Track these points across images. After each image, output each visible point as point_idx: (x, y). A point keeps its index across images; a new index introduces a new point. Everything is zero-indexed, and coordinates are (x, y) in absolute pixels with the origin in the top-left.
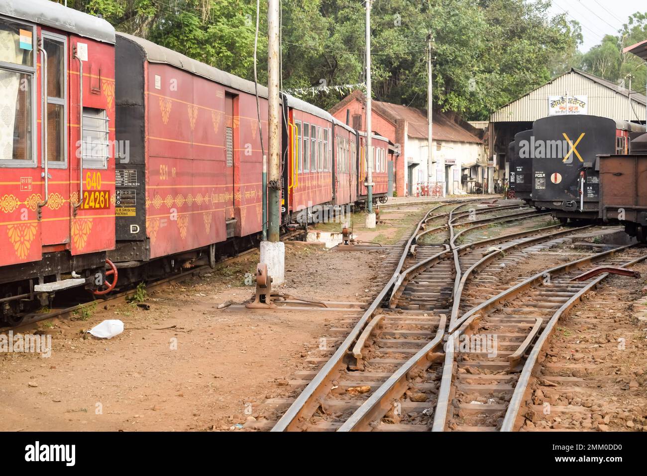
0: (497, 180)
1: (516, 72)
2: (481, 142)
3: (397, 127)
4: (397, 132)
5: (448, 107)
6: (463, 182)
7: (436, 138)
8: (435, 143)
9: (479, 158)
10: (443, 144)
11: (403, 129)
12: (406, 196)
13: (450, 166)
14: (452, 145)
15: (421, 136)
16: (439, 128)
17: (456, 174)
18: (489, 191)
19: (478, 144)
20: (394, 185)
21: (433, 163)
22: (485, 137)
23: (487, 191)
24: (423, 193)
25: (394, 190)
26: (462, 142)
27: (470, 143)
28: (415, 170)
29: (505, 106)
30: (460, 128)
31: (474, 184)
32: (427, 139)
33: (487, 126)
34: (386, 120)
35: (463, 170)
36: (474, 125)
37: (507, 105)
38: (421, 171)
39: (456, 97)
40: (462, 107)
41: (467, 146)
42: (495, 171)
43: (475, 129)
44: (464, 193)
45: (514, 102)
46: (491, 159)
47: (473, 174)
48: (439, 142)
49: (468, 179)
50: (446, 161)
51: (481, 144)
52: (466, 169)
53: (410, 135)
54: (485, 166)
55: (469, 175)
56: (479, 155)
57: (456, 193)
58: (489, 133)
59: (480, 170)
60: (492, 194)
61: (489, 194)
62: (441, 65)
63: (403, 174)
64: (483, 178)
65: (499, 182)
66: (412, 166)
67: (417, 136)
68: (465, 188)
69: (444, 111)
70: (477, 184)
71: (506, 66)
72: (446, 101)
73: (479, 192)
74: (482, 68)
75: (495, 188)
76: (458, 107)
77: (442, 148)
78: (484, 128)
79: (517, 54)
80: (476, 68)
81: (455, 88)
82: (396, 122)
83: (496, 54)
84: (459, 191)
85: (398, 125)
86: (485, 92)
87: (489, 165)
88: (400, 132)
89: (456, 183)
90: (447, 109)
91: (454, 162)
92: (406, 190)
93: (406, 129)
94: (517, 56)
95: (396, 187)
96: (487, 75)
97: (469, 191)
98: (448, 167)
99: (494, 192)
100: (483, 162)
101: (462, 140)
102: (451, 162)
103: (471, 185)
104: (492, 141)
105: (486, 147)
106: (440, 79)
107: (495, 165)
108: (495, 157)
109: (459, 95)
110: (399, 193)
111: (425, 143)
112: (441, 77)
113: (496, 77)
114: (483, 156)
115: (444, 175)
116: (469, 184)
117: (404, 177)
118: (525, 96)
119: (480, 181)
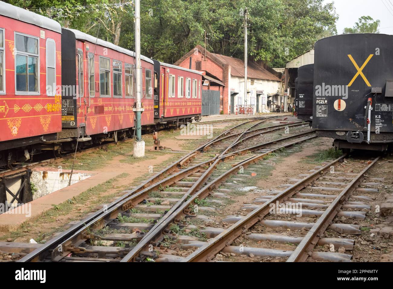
0: (289, 104)
1: (301, 37)
2: (280, 80)
3: (224, 69)
4: (223, 72)
5: (259, 57)
6: (268, 105)
7: (250, 77)
8: (250, 80)
9: (279, 90)
10: (255, 81)
11: (228, 71)
12: (229, 114)
13: (260, 95)
14: (261, 82)
15: (240, 75)
16: (252, 71)
17: (263, 100)
18: (285, 110)
19: (278, 81)
20: (222, 107)
21: (248, 93)
22: (282, 78)
23: (283, 111)
24: (240, 112)
25: (222, 110)
26: (268, 80)
27: (273, 81)
28: (236, 97)
29: (295, 59)
30: (267, 72)
31: (275, 106)
32: (244, 77)
33: (284, 71)
34: (217, 64)
35: (269, 97)
36: (276, 71)
37: (296, 58)
38: (240, 98)
39: (264, 52)
40: (268, 58)
41: (271, 82)
42: (288, 98)
43: (276, 72)
44: (268, 112)
45: (300, 56)
46: (286, 91)
47: (275, 100)
48: (252, 79)
49: (272, 103)
50: (257, 92)
51: (280, 82)
52: (270, 97)
53: (233, 74)
54: (282, 95)
55: (272, 101)
56: (279, 88)
57: (264, 112)
58: (285, 75)
59: (279, 97)
60: (286, 112)
61: (284, 112)
62: (254, 30)
63: (227, 100)
64: (281, 102)
65: (291, 105)
66: (234, 94)
67: (237, 75)
68: (269, 109)
69: (256, 60)
70: (277, 106)
71: (295, 33)
72: (258, 54)
73: (278, 111)
74: (281, 34)
75: (289, 108)
76: (265, 58)
77: (255, 84)
78: (282, 72)
79: (302, 26)
80: (277, 33)
81: (264, 46)
82: (223, 66)
83: (290, 26)
84: (265, 110)
85: (224, 68)
86: (282, 49)
87: (284, 94)
88: (226, 72)
89: (264, 106)
90: (258, 59)
91: (262, 92)
92: (229, 110)
93: (230, 70)
94: (302, 27)
95: (223, 108)
96: (284, 38)
97: (272, 111)
98: (258, 95)
99: (287, 111)
100: (281, 93)
101: (268, 79)
102: (260, 92)
103: (273, 107)
104: (287, 80)
105: (283, 83)
106: (253, 39)
107: (288, 95)
108: (288, 90)
109: (266, 50)
110: (224, 112)
111: (242, 80)
112: (254, 38)
113: (289, 40)
114: (281, 89)
115: (256, 100)
116: (272, 106)
117: (228, 102)
118: (307, 52)
119: (279, 104)
